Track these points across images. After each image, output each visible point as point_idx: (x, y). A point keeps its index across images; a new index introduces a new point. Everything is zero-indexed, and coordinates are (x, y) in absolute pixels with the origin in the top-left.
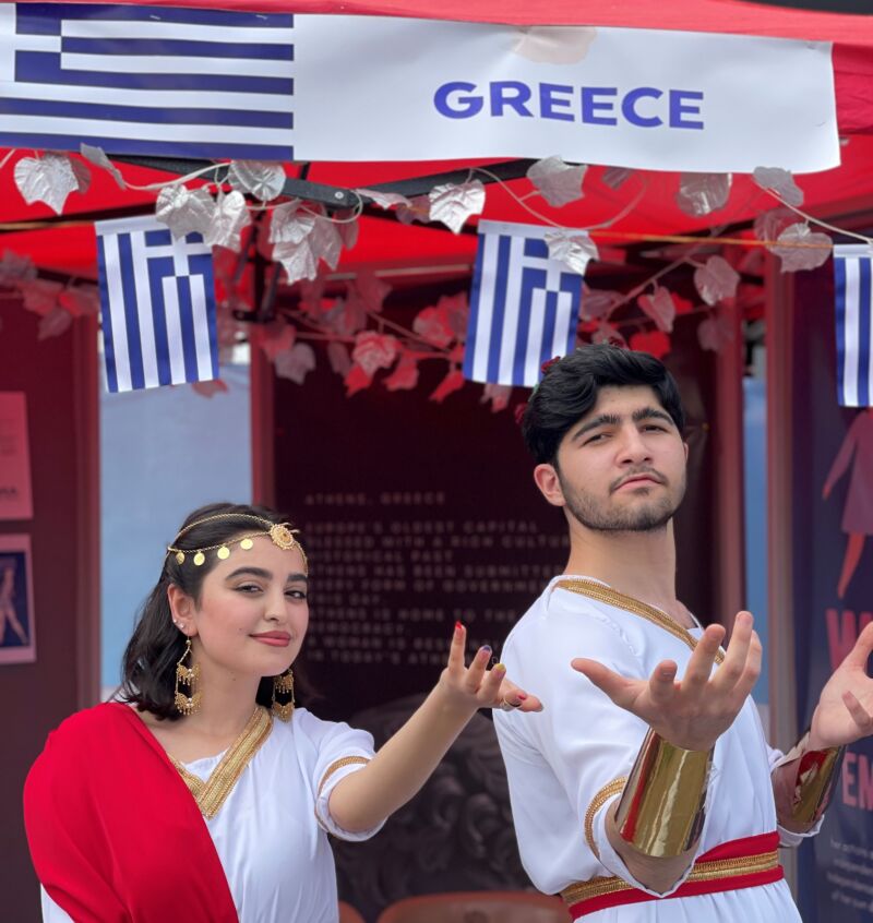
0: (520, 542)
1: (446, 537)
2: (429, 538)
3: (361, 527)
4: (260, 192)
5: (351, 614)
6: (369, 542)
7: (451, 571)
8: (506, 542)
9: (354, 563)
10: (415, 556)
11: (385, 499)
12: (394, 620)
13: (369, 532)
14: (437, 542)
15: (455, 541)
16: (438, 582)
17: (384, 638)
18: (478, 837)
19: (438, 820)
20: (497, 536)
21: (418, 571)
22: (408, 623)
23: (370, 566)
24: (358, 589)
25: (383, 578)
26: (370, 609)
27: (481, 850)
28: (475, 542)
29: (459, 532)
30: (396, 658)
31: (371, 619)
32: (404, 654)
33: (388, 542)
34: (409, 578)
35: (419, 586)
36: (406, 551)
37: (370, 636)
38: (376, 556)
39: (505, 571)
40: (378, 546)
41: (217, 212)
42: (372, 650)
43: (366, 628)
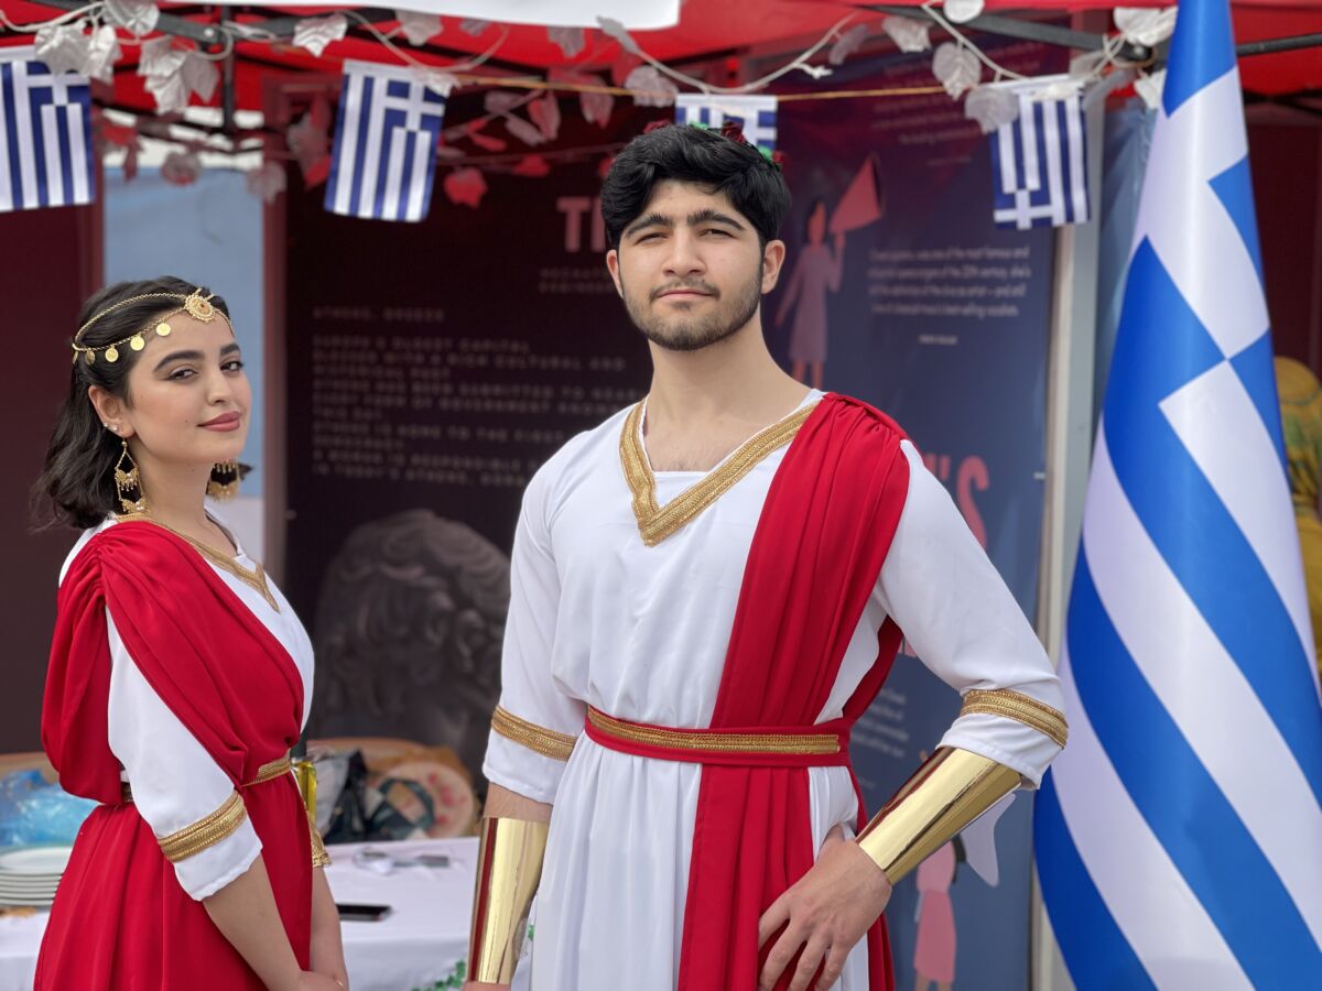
0: (512, 362)
1: (444, 354)
2: (428, 354)
3: (366, 342)
4: (133, 27)
5: (355, 428)
6: (373, 357)
7: (447, 389)
8: (499, 361)
9: (359, 378)
10: (414, 373)
11: (389, 314)
12: (395, 436)
13: (373, 347)
14: (436, 359)
15: (452, 359)
16: (436, 398)
17: (384, 453)
18: (466, 651)
19: (430, 634)
20: (491, 355)
21: (417, 388)
22: (407, 439)
23: (373, 381)
24: (361, 404)
25: (385, 393)
26: (372, 423)
27: (468, 665)
28: (470, 361)
29: (456, 349)
30: (394, 474)
31: (373, 434)
32: (403, 470)
33: (390, 358)
34: (409, 394)
35: (418, 403)
36: (406, 367)
37: (372, 451)
38: (378, 372)
39: (497, 390)
40: (381, 361)
41: (92, 45)
42: (373, 465)
43: (368, 443)
